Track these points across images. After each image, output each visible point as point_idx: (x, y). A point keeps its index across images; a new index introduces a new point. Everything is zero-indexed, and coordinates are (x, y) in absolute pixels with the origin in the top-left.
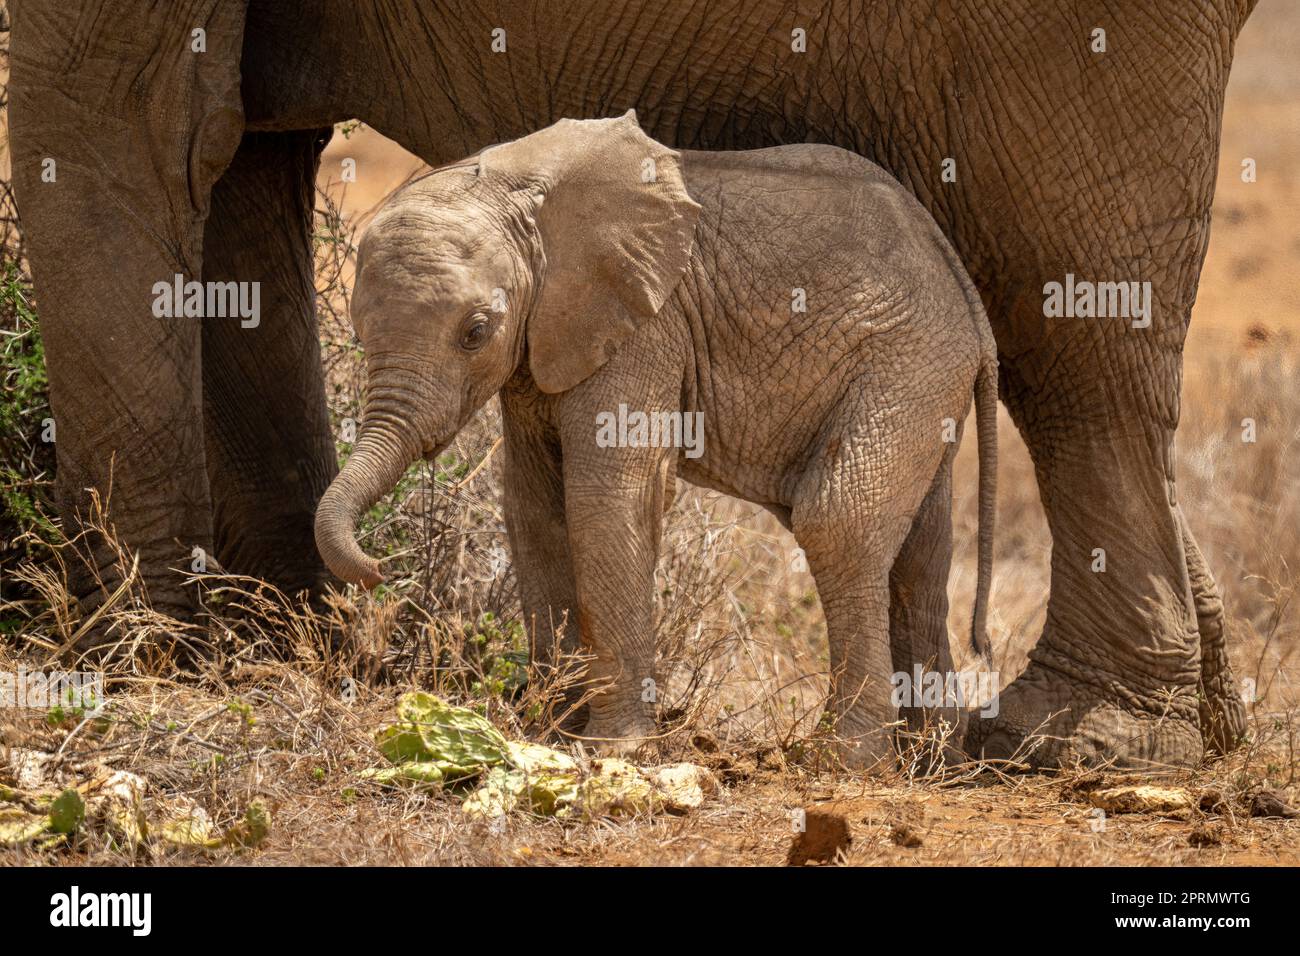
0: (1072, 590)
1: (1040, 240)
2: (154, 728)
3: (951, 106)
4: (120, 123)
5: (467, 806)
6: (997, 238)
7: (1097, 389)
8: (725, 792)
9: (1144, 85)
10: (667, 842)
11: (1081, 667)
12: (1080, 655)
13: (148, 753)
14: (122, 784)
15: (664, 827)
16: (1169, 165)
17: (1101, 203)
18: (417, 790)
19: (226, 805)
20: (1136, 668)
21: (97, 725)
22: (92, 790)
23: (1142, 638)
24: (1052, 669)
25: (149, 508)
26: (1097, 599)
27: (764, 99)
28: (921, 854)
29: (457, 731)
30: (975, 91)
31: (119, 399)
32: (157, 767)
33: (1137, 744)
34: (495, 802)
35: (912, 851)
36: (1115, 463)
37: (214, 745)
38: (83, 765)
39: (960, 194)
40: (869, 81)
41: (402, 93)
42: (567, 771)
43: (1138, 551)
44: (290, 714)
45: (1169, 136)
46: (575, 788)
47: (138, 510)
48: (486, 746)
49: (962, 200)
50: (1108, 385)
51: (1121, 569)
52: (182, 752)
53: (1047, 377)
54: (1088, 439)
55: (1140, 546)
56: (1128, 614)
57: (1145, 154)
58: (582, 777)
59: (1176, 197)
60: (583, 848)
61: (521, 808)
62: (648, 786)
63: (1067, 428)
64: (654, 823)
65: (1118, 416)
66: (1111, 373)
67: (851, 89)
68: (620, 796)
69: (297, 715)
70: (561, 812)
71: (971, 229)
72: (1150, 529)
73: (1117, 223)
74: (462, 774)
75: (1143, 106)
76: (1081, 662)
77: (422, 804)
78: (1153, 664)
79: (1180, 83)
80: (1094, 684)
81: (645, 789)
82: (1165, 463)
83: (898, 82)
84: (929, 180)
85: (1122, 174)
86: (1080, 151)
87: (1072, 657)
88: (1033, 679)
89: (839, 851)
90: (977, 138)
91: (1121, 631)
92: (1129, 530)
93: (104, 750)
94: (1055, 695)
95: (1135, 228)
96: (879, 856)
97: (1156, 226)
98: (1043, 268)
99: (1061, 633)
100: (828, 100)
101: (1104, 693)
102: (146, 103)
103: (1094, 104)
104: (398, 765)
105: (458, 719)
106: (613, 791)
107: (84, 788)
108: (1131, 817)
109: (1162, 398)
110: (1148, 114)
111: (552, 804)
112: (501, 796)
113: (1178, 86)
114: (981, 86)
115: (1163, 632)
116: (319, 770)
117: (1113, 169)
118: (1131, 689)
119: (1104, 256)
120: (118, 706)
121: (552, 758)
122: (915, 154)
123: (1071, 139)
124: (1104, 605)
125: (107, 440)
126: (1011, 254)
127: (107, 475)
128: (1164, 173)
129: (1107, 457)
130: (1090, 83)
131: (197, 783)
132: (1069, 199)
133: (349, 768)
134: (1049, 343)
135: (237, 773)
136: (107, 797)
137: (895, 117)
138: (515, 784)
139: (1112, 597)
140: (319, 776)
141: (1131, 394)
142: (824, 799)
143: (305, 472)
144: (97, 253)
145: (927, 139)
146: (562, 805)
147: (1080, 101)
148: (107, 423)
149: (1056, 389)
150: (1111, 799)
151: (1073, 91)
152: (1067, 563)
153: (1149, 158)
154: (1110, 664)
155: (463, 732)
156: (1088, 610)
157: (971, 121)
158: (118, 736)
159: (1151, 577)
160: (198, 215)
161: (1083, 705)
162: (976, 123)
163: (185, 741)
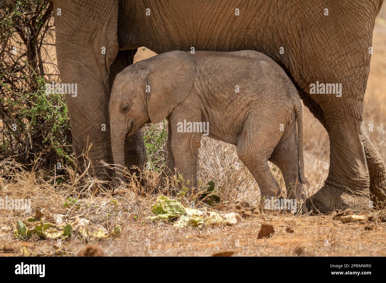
0: (336, 164)
1: (325, 72)
2: (92, 207)
3: (301, 37)
4: (87, 49)
5: (175, 225)
6: (314, 72)
7: (341, 111)
8: (243, 220)
9: (352, 30)
10: (226, 233)
11: (338, 184)
12: (338, 181)
13: (90, 214)
14: (83, 222)
15: (226, 229)
16: (359, 51)
17: (341, 62)
18: (161, 222)
19: (110, 227)
20: (353, 184)
21: (77, 207)
22: (75, 224)
23: (354, 176)
24: (331, 185)
25: (98, 150)
26: (342, 166)
27: (252, 35)
28: (293, 234)
29: (172, 205)
30: (307, 33)
31: (89, 121)
32: (92, 217)
33: (354, 204)
34: (182, 224)
35: (291, 233)
36: (346, 131)
37: (108, 211)
38: (73, 218)
39: (304, 60)
40: (279, 31)
41: (156, 39)
42: (201, 215)
43: (353, 153)
44: (128, 202)
45: (359, 44)
46: (203, 220)
47: (95, 151)
48: (180, 209)
49: (305, 62)
50: (344, 110)
51: (348, 158)
52: (99, 213)
53: (328, 108)
54: (339, 124)
55: (353, 152)
56: (350, 170)
57: (352, 49)
58: (205, 216)
59: (361, 60)
60: (205, 235)
61: (189, 225)
62: (222, 218)
63: (333, 121)
64: (224, 228)
65: (347, 118)
66: (344, 106)
67: (275, 33)
68: (215, 221)
69: (130, 203)
70: (199, 226)
71: (307, 70)
72: (356, 148)
73: (345, 67)
74: (173, 217)
75: (351, 36)
76: (338, 183)
77: (163, 225)
78: (357, 183)
79: (361, 30)
80: (342, 189)
81: (221, 220)
82: (359, 130)
83: (287, 31)
84: (296, 57)
85: (346, 54)
86: (335, 48)
87: (336, 182)
88: (326, 188)
89: (271, 234)
90: (308, 46)
91: (349, 175)
92: (350, 148)
93: (78, 213)
94: (331, 192)
95: (350, 68)
96: (282, 235)
97: (356, 67)
98: (326, 79)
99: (333, 176)
100: (269, 36)
101: (345, 190)
102: (93, 44)
103: (339, 36)
104: (156, 215)
105: (172, 203)
106: (213, 220)
107: (73, 223)
108: (350, 223)
109: (358, 113)
110: (353, 38)
111: (197, 224)
112: (183, 222)
113: (360, 31)
114: (309, 31)
115: (360, 175)
116: (135, 217)
117: (344, 53)
118: (351, 190)
119: (343, 76)
120: (82, 202)
121: (197, 212)
122: (292, 50)
123: (333, 45)
124: (344, 168)
125: (86, 132)
126: (318, 76)
127: (87, 142)
128: (357, 54)
129: (344, 129)
130: (337, 30)
131: (103, 221)
132: (333, 61)
133: (144, 216)
134: (328, 99)
135: (113, 219)
136: (79, 226)
137: (286, 40)
138: (187, 219)
139: (346, 166)
140: (135, 219)
141: (350, 112)
142: (270, 221)
143: (134, 139)
144: (82, 83)
145: (295, 46)
146: (200, 224)
147: (335, 35)
148: (86, 128)
149: (330, 111)
150: (345, 219)
151: (333, 32)
152: (334, 157)
153: (354, 50)
154: (346, 183)
155: (173, 206)
156: (340, 170)
157: (306, 41)
158: (82, 210)
159: (356, 160)
160: (107, 73)
161: (339, 194)
162: (308, 41)
163: (100, 210)
